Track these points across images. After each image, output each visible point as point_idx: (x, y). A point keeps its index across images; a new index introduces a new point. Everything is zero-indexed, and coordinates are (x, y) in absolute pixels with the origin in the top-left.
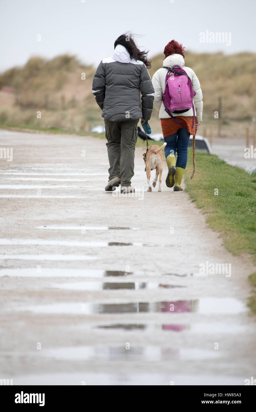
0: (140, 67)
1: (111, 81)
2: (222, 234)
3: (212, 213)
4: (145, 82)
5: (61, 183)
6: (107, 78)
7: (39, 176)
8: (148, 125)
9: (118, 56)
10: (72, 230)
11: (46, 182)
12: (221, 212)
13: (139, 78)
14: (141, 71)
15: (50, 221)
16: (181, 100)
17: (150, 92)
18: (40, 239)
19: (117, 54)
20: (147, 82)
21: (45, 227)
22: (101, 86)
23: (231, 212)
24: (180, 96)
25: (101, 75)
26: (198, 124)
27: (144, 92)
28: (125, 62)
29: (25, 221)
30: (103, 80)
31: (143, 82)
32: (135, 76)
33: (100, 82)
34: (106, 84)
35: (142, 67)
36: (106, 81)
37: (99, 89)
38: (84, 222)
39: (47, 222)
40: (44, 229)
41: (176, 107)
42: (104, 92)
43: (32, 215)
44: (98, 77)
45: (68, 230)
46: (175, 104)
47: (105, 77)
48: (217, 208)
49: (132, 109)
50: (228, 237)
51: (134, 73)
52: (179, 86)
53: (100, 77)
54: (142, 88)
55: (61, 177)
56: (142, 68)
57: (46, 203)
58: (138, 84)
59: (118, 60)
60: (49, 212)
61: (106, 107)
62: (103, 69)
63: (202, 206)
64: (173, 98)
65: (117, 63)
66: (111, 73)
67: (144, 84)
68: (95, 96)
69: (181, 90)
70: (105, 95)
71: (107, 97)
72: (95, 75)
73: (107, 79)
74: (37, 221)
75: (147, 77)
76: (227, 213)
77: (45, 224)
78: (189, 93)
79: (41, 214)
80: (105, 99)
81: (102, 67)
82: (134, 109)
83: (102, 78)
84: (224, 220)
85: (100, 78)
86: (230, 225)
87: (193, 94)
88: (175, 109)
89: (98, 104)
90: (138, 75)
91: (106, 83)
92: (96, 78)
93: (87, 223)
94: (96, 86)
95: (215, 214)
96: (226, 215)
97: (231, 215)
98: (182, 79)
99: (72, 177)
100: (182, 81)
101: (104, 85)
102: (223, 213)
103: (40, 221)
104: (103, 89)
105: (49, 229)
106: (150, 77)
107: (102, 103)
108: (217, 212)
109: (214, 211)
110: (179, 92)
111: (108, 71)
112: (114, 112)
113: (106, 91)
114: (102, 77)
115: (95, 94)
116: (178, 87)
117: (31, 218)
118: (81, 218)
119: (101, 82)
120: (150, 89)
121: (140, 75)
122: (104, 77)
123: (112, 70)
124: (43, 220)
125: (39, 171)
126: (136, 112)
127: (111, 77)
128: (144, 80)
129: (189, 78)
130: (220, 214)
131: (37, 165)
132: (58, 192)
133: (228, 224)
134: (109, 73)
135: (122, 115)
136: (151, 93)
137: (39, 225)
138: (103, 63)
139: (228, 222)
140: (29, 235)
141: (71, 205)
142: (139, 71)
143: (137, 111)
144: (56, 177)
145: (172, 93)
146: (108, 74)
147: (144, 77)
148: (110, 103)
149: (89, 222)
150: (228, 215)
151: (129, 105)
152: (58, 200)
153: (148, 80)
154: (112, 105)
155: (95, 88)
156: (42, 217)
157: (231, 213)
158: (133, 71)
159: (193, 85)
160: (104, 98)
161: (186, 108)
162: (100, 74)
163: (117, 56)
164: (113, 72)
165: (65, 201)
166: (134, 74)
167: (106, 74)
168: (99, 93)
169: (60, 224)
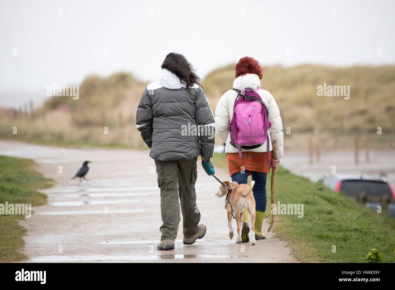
0: (195, 91)
1: (159, 112)
2: (290, 242)
3: (279, 222)
4: (201, 109)
5: (121, 198)
6: (154, 108)
7: (99, 192)
8: (209, 163)
9: (166, 81)
10: (135, 244)
11: (107, 198)
12: (288, 221)
13: (193, 105)
14: (196, 97)
15: (112, 236)
16: (251, 134)
17: (208, 122)
18: (103, 255)
19: (164, 79)
20: (204, 109)
21: (107, 242)
22: (147, 119)
23: (298, 220)
24: (249, 128)
25: (145, 105)
26: (277, 161)
27: (201, 123)
28: (175, 88)
29: (86, 237)
30: (149, 111)
31: (199, 110)
32: (189, 102)
33: (145, 114)
34: (153, 116)
35: (197, 91)
36: (153, 112)
37: (144, 123)
38: (147, 236)
39: (108, 238)
40: (106, 244)
41: (245, 141)
42: (152, 125)
43: (93, 230)
44: (142, 108)
45: (131, 244)
46: (243, 138)
47: (151, 107)
48: (283, 217)
49: (186, 146)
50: (297, 245)
51: (188, 99)
52: (250, 116)
53: (145, 108)
54: (198, 117)
55: (121, 192)
56: (197, 93)
57: (107, 218)
58: (194, 113)
59: (166, 86)
60: (110, 227)
61: (153, 144)
62: (148, 97)
63: (268, 215)
64: (241, 130)
65: (165, 89)
66: (158, 102)
67: (200, 112)
68: (141, 132)
69: (251, 121)
70: (153, 129)
71: (155, 131)
72: (138, 105)
73: (154, 110)
74: (98, 237)
75: (204, 104)
76: (293, 222)
77: (107, 239)
78: (261, 124)
79: (102, 229)
80: (153, 134)
81: (147, 95)
82: (189, 145)
83: (147, 109)
84: (291, 229)
85: (145, 110)
86: (297, 233)
87: (267, 125)
88: (243, 144)
89: (145, 141)
90: (193, 102)
91: (153, 114)
92: (140, 109)
93: (150, 236)
94: (141, 118)
95: (282, 223)
96: (293, 223)
97: (298, 223)
98: (254, 106)
99: (132, 191)
100: (254, 110)
101: (151, 118)
102: (289, 222)
103: (102, 237)
104: (150, 122)
105: (111, 244)
106: (207, 104)
107: (150, 140)
108: (283, 221)
109: (280, 220)
110: (248, 123)
111: (154, 100)
112: (163, 149)
113: (154, 123)
114: (148, 107)
115: (140, 129)
116: (248, 117)
117: (92, 234)
118: (144, 232)
119: (147, 114)
120: (208, 118)
121: (194, 101)
122: (149, 107)
123: (159, 98)
124: (105, 235)
125: (98, 187)
126: (191, 150)
127: (159, 106)
128: (200, 108)
129: (263, 105)
130: (287, 223)
131: (97, 181)
132: (119, 206)
133: (296, 232)
134: (156, 102)
135: (173, 153)
136: (210, 123)
137: (101, 241)
138: (148, 90)
139: (295, 230)
140: (91, 251)
141: (133, 219)
142: (193, 96)
143: (193, 149)
144: (116, 192)
145: (239, 124)
146: (154, 104)
147: (200, 104)
148: (159, 137)
149: (152, 236)
150: (295, 224)
151: (182, 141)
152: (120, 215)
153: (206, 106)
154: (160, 140)
155: (139, 121)
156: (103, 233)
157: (298, 222)
158: (186, 97)
159: (269, 112)
160: (152, 132)
161: (258, 143)
162: (145, 103)
163: (163, 81)
164: (161, 101)
165: (127, 215)
166: (187, 101)
167: (153, 103)
168: (145, 127)
169: (122, 239)
